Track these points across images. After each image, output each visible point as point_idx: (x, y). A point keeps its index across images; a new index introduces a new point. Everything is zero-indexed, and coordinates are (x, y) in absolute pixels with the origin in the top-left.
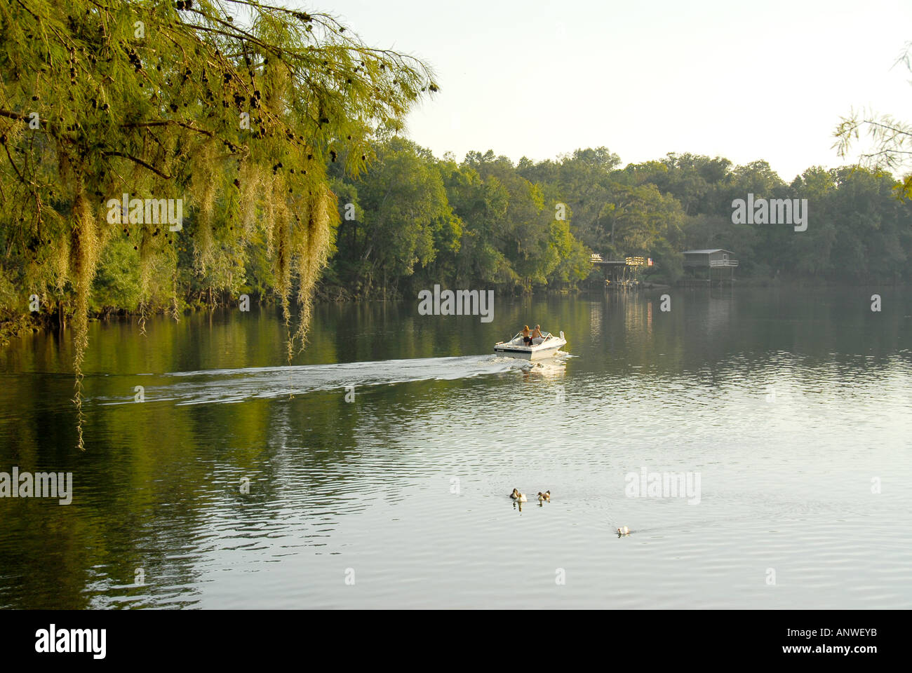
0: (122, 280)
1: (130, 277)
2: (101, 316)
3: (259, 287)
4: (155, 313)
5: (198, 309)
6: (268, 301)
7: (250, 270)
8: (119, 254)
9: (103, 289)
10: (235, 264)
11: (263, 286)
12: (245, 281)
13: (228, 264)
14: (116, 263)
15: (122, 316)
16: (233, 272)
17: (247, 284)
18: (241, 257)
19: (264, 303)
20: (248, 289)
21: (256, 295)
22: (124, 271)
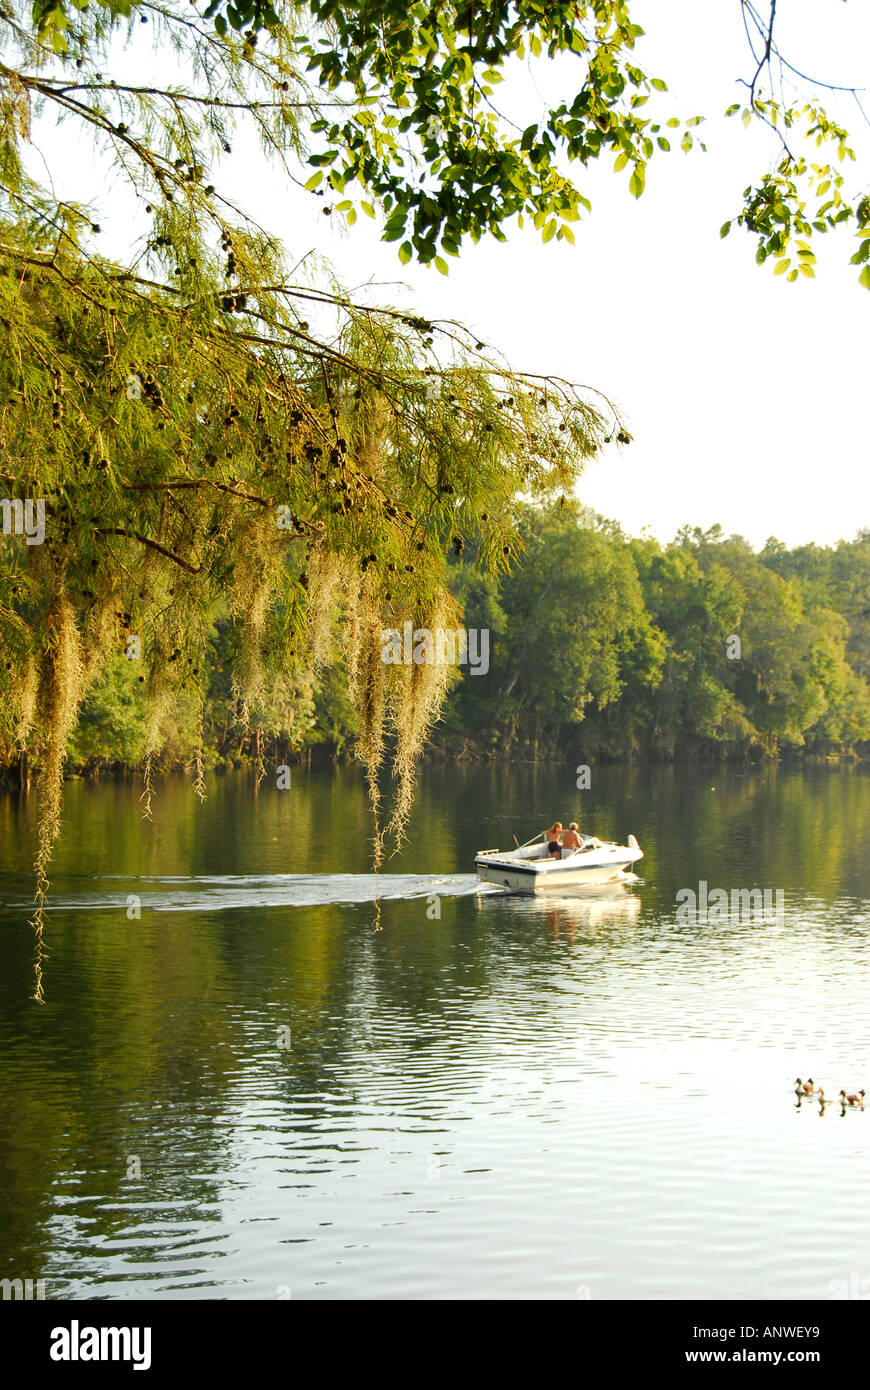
0: (122, 716)
1: (133, 711)
2: (85, 772)
3: (335, 734)
4: (168, 770)
5: (238, 765)
7: (322, 705)
8: (117, 674)
9: (91, 728)
10: (299, 695)
11: (342, 732)
12: (313, 722)
13: (288, 694)
14: (114, 689)
15: (120, 774)
16: (295, 707)
17: (317, 727)
18: (309, 683)
19: (342, 759)
20: (317, 736)
21: (330, 745)
22: (125, 702)
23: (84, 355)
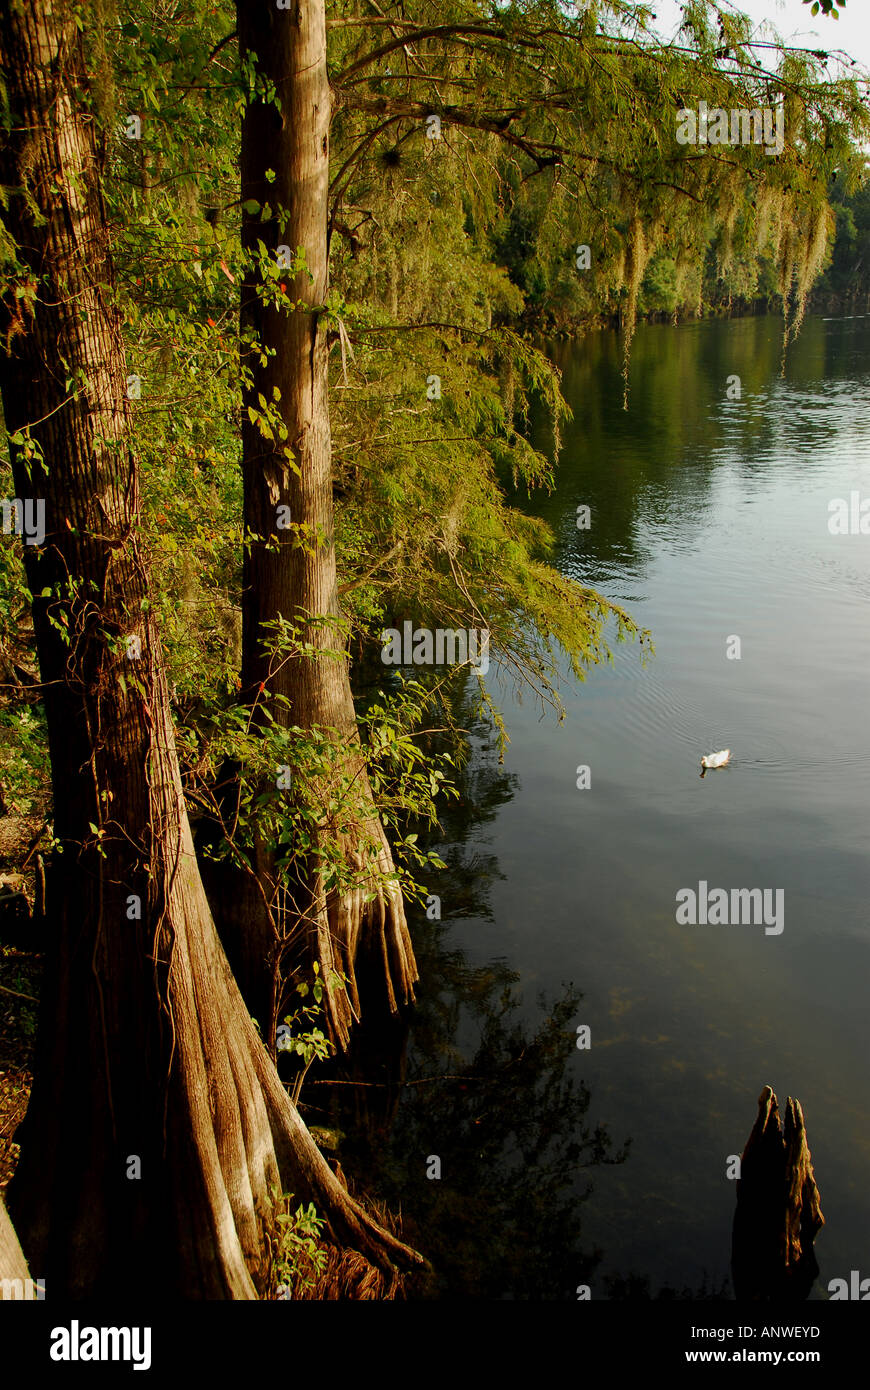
0: (665, 289)
1: (670, 286)
2: (648, 317)
3: (768, 294)
4: (685, 313)
5: (720, 311)
6: (774, 306)
7: (762, 280)
8: (663, 268)
9: (651, 296)
10: (750, 275)
11: (771, 293)
12: (757, 289)
13: (744, 277)
14: (661, 276)
15: (664, 317)
16: (748, 282)
17: (758, 291)
18: (755, 270)
19: (770, 307)
20: (759, 296)
21: (765, 299)
22: (667, 282)
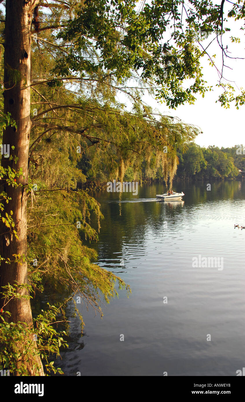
3: (159, 177)
5: (145, 182)
7: (157, 173)
10: (154, 172)
11: (160, 177)
12: (156, 176)
16: (153, 174)
19: (160, 181)
20: (157, 178)
21: (158, 179)
22: (129, 174)
23: (124, 125)
